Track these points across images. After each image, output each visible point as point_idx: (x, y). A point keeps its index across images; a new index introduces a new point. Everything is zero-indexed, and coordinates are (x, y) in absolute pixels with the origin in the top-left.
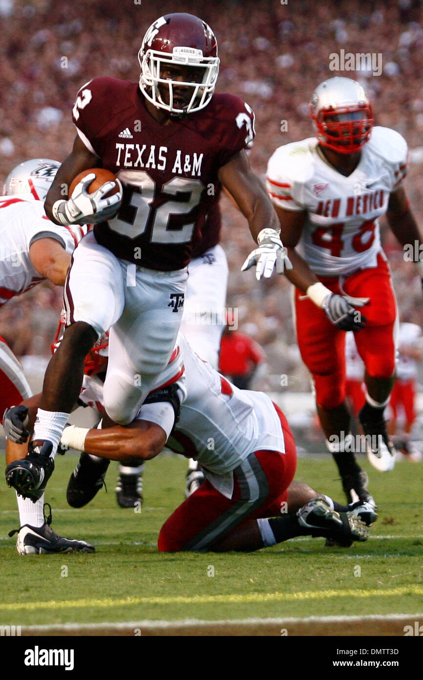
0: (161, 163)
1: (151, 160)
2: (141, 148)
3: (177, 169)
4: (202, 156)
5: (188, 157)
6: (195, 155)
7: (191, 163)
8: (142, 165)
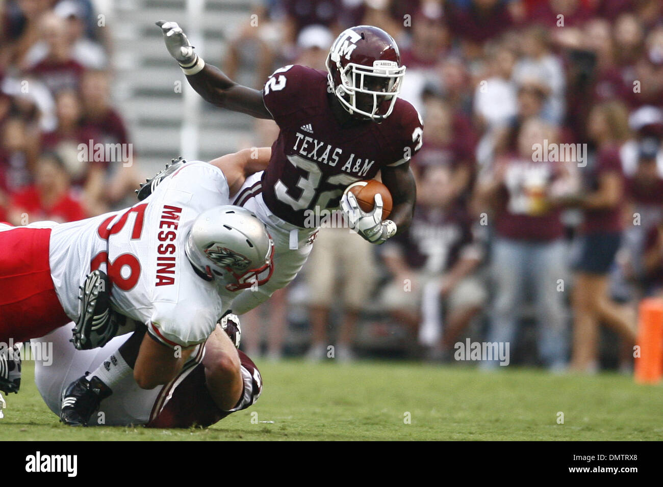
0: (334, 161)
1: (325, 156)
2: (318, 144)
3: (347, 168)
4: (373, 162)
5: (360, 160)
6: (367, 161)
7: (361, 166)
8: (315, 158)
